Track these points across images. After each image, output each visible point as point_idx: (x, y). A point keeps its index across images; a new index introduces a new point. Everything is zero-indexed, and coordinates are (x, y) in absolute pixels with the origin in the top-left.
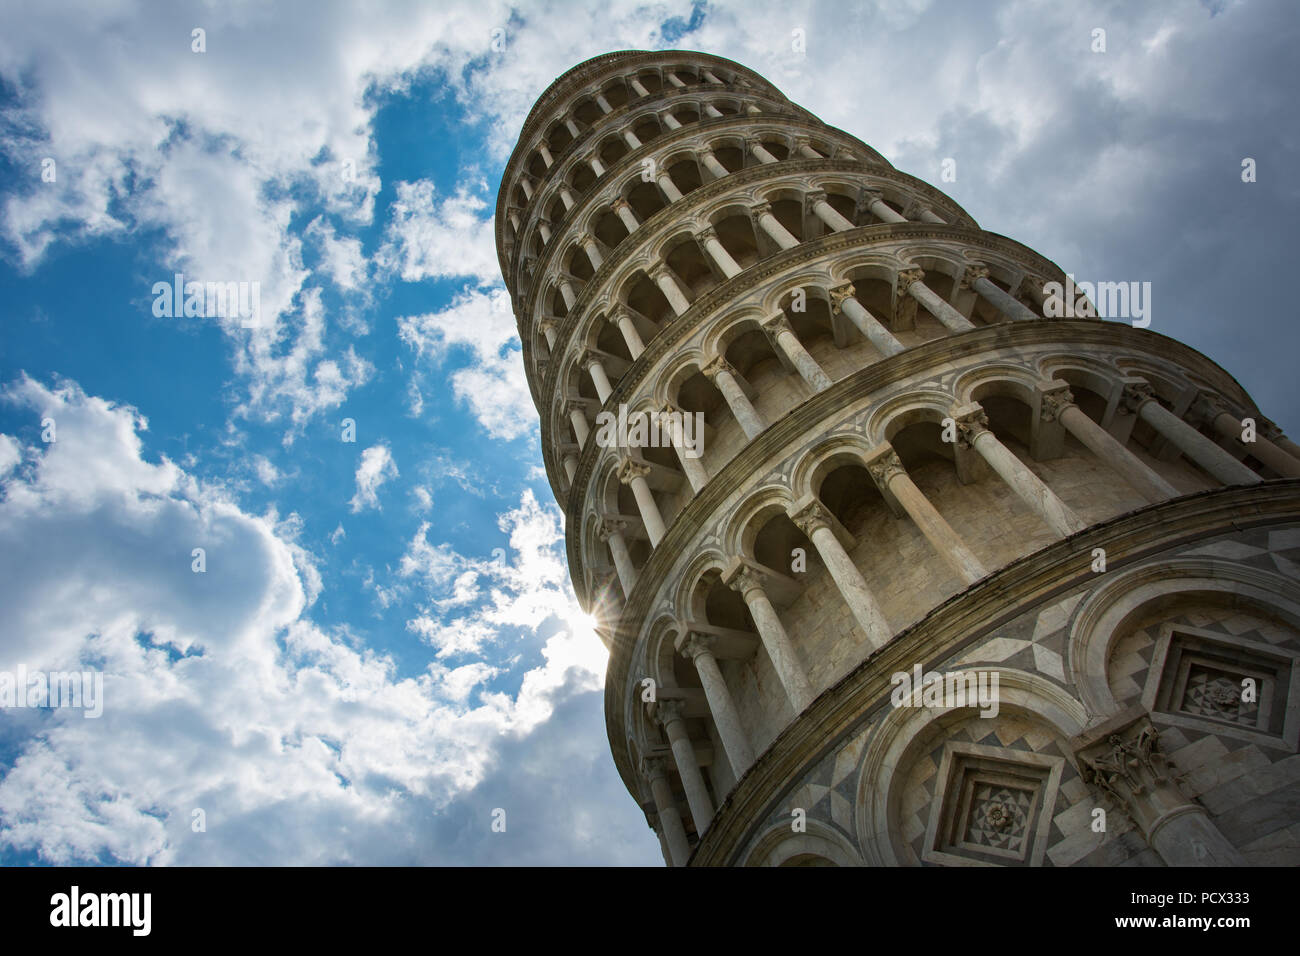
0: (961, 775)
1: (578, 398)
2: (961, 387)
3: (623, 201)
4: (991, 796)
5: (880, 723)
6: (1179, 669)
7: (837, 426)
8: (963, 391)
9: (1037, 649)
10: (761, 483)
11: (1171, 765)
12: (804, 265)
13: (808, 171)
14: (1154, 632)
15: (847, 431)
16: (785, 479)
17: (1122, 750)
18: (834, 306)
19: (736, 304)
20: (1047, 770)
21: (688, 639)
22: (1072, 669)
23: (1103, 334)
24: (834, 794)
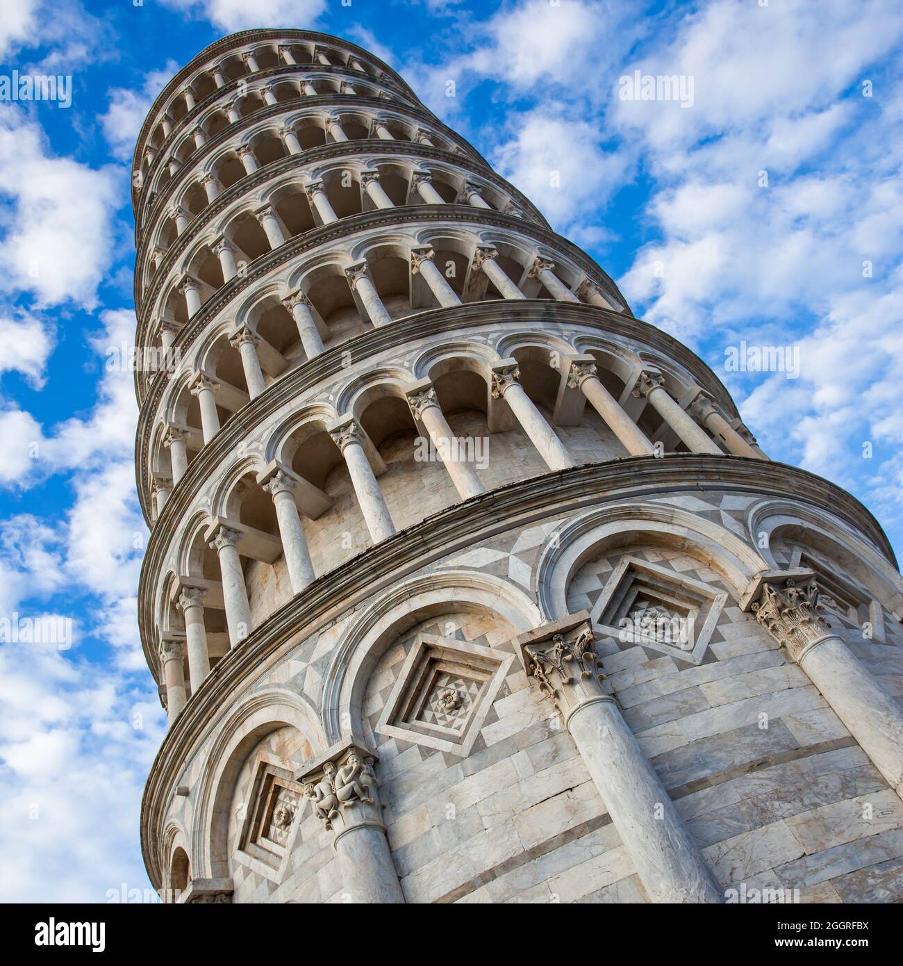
0: (426, 663)
1: (172, 321)
2: (504, 345)
3: (249, 150)
4: (448, 684)
5: (363, 611)
6: (627, 594)
7: (389, 360)
8: (505, 349)
9: (513, 560)
10: (311, 400)
11: (600, 665)
12: (395, 226)
13: (421, 156)
14: (614, 562)
15: (396, 365)
16: (331, 398)
17: (562, 647)
18: (413, 266)
19: (326, 248)
20: (497, 664)
21: (217, 532)
22: (538, 579)
23: (635, 330)
24: (310, 669)
